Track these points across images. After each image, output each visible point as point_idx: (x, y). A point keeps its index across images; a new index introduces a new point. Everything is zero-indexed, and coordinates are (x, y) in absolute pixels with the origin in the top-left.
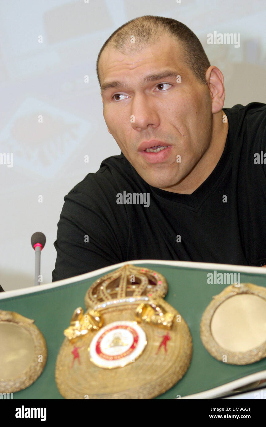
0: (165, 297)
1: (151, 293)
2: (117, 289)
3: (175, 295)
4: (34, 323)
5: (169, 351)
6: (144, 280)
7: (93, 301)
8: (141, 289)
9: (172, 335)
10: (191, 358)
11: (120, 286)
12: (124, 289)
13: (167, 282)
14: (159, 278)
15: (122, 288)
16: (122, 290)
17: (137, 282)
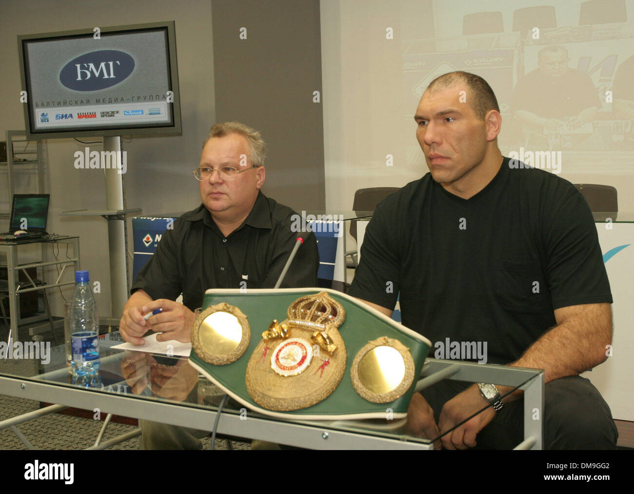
0: (339, 328)
1: (329, 322)
2: (308, 311)
3: (347, 327)
4: (247, 318)
5: (324, 374)
6: (329, 309)
7: (291, 314)
8: (324, 317)
9: (331, 361)
10: (339, 384)
11: (311, 310)
12: (313, 312)
13: (346, 316)
14: (340, 311)
15: (311, 312)
16: (310, 314)
17: (323, 309)
